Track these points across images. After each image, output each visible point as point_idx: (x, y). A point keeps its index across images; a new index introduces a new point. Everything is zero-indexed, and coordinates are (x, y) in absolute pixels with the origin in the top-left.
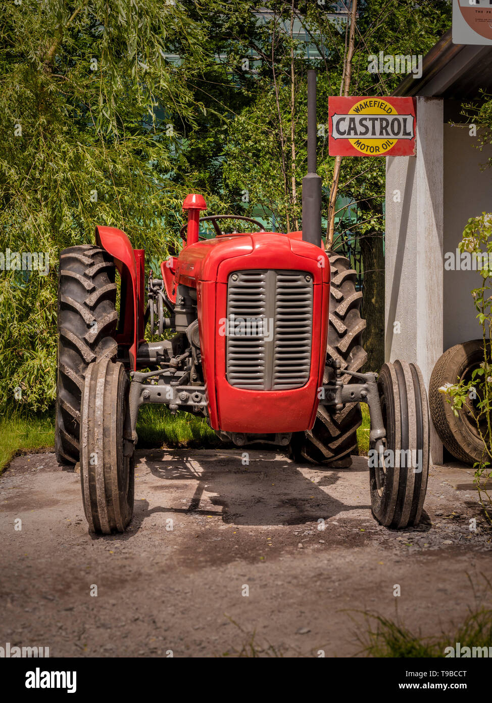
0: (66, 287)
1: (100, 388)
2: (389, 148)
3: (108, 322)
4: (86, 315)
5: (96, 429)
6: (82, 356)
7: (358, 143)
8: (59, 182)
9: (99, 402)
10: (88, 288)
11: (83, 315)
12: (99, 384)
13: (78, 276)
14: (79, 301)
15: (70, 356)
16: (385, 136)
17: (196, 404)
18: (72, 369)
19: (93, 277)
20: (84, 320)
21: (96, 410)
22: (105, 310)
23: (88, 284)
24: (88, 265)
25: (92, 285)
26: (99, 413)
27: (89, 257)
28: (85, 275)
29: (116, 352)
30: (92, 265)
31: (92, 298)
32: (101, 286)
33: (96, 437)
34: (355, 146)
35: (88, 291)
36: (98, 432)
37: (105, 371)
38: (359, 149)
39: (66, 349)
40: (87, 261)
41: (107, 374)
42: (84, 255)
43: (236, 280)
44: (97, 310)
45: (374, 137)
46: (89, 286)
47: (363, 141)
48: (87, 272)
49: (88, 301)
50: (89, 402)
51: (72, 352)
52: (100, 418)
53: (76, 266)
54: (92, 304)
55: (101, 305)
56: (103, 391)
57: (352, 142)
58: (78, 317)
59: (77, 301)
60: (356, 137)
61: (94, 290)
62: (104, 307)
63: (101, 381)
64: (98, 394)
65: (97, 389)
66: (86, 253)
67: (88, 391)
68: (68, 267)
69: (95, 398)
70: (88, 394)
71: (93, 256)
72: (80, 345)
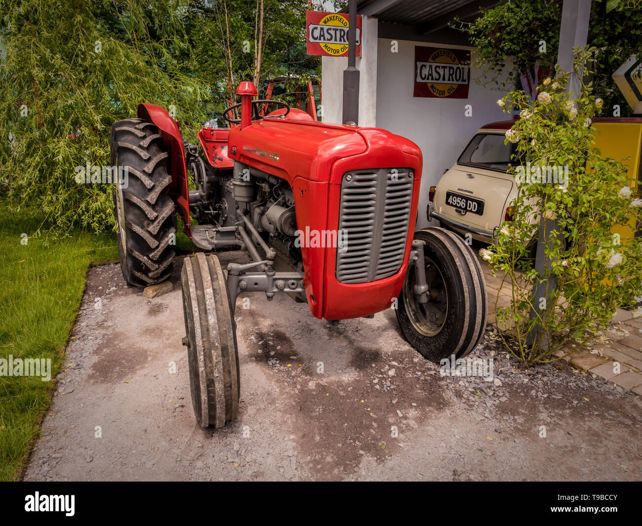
0: (125, 156)
1: (210, 302)
2: (345, 51)
3: (165, 186)
4: (147, 181)
5: (213, 351)
6: (146, 215)
7: (326, 46)
8: (98, 68)
9: (212, 320)
10: (144, 158)
11: (143, 181)
12: (207, 297)
13: (134, 148)
14: (138, 168)
15: (135, 215)
16: (343, 43)
17: (292, 290)
18: (138, 225)
19: (147, 149)
20: (145, 186)
21: (211, 329)
22: (160, 176)
23: (144, 154)
24: (141, 137)
25: (148, 155)
26: (214, 332)
27: (140, 130)
28: (140, 146)
29: (173, 209)
30: (144, 137)
31: (150, 167)
32: (155, 156)
33: (215, 361)
34: (324, 48)
35: (145, 160)
36: (216, 354)
37: (209, 278)
38: (326, 50)
39: (131, 209)
40: (140, 134)
41: (212, 280)
42: (136, 128)
43: (350, 179)
44: (155, 176)
45: (335, 42)
46: (146, 156)
47: (329, 45)
48: (141, 143)
49: (146, 169)
50: (200, 319)
51: (137, 211)
52: (216, 338)
53: (130, 138)
54: (150, 172)
55: (157, 171)
56: (214, 305)
57: (322, 45)
58: (139, 183)
59: (136, 169)
60: (324, 42)
61: (149, 159)
62: (159, 173)
63: (209, 291)
64: (209, 309)
65: (207, 303)
66: (137, 126)
67: (197, 305)
68: (123, 139)
69: (206, 313)
70: (197, 309)
71: (143, 130)
72: (143, 206)
